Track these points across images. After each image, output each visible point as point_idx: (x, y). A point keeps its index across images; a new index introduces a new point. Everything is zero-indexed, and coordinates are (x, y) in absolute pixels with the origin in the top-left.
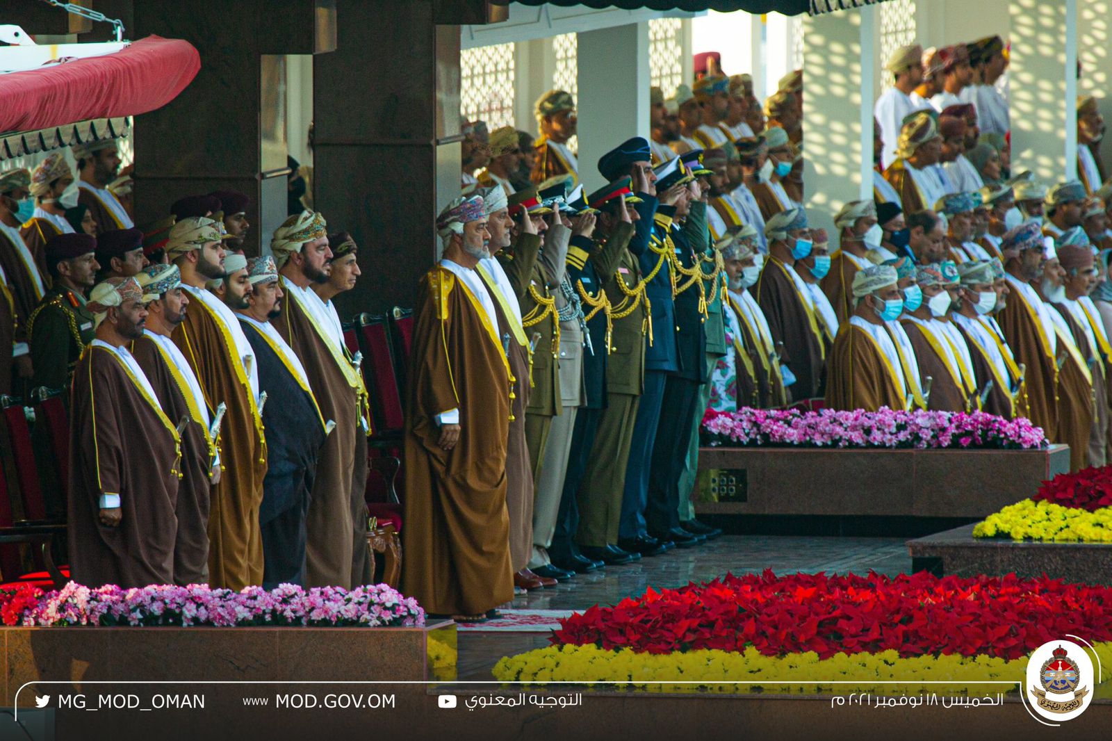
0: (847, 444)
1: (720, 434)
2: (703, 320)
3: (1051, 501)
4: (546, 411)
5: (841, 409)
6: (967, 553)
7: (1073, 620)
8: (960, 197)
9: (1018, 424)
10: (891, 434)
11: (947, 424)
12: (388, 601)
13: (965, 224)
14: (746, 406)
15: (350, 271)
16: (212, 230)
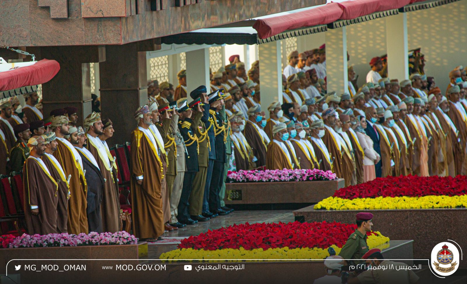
0: (273, 180)
1: (233, 179)
2: (225, 143)
3: (338, 197)
4: (173, 174)
5: (271, 169)
6: (312, 214)
7: (344, 235)
8: (310, 100)
9: (328, 172)
10: (287, 177)
11: (305, 173)
12: (125, 236)
13: (312, 108)
14: (241, 169)
15: (111, 131)
16: (65, 120)
